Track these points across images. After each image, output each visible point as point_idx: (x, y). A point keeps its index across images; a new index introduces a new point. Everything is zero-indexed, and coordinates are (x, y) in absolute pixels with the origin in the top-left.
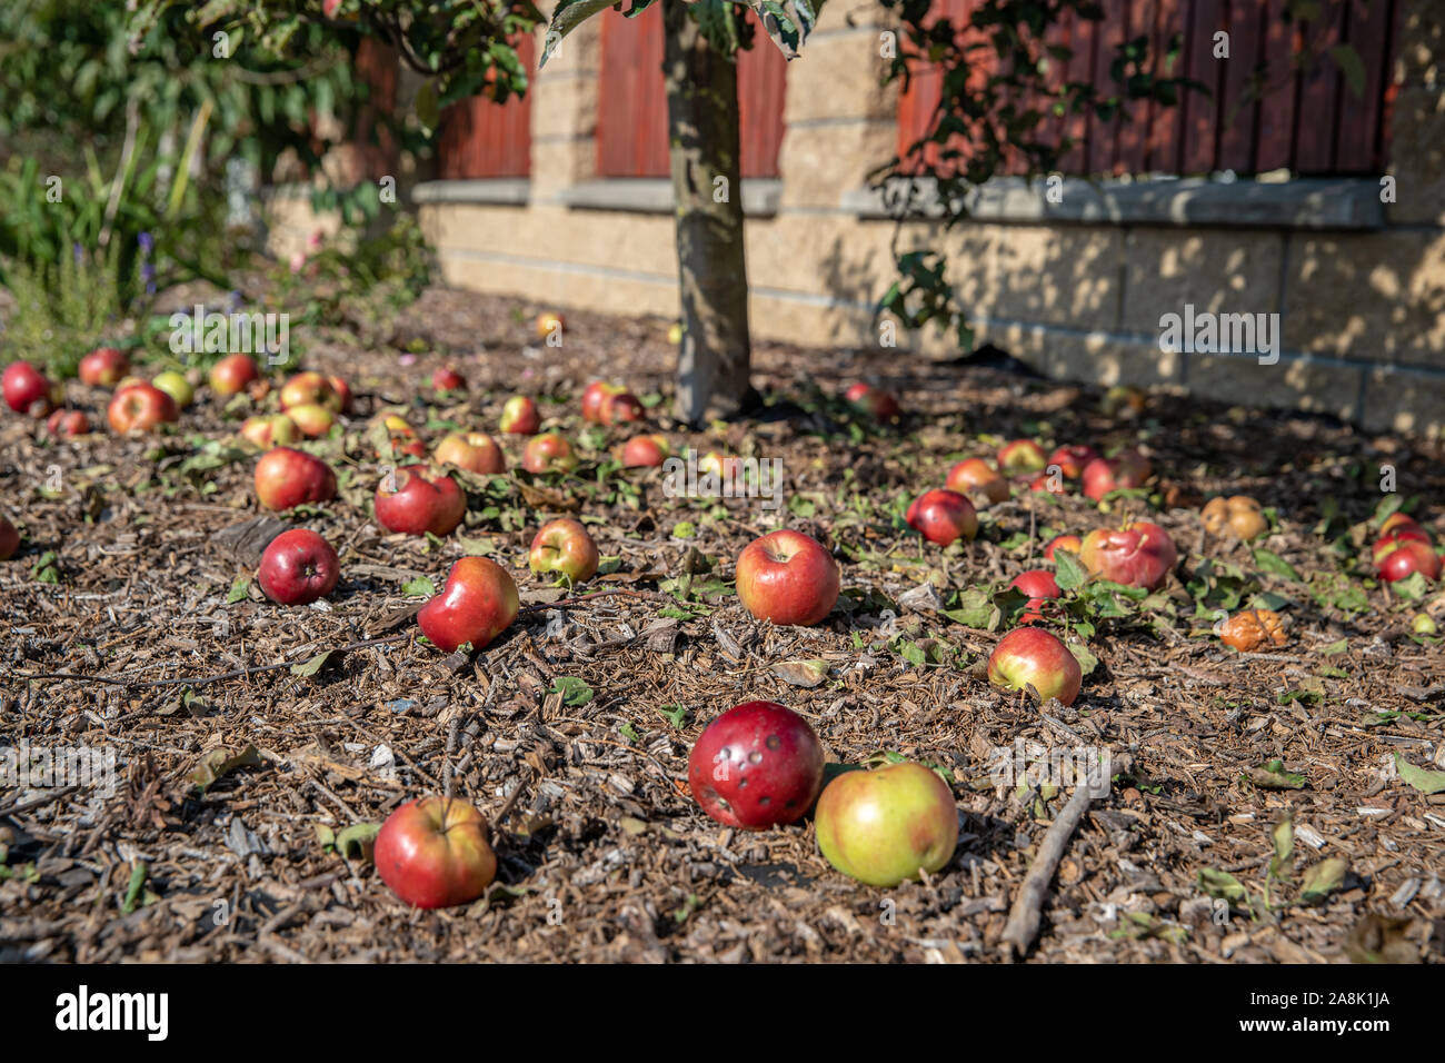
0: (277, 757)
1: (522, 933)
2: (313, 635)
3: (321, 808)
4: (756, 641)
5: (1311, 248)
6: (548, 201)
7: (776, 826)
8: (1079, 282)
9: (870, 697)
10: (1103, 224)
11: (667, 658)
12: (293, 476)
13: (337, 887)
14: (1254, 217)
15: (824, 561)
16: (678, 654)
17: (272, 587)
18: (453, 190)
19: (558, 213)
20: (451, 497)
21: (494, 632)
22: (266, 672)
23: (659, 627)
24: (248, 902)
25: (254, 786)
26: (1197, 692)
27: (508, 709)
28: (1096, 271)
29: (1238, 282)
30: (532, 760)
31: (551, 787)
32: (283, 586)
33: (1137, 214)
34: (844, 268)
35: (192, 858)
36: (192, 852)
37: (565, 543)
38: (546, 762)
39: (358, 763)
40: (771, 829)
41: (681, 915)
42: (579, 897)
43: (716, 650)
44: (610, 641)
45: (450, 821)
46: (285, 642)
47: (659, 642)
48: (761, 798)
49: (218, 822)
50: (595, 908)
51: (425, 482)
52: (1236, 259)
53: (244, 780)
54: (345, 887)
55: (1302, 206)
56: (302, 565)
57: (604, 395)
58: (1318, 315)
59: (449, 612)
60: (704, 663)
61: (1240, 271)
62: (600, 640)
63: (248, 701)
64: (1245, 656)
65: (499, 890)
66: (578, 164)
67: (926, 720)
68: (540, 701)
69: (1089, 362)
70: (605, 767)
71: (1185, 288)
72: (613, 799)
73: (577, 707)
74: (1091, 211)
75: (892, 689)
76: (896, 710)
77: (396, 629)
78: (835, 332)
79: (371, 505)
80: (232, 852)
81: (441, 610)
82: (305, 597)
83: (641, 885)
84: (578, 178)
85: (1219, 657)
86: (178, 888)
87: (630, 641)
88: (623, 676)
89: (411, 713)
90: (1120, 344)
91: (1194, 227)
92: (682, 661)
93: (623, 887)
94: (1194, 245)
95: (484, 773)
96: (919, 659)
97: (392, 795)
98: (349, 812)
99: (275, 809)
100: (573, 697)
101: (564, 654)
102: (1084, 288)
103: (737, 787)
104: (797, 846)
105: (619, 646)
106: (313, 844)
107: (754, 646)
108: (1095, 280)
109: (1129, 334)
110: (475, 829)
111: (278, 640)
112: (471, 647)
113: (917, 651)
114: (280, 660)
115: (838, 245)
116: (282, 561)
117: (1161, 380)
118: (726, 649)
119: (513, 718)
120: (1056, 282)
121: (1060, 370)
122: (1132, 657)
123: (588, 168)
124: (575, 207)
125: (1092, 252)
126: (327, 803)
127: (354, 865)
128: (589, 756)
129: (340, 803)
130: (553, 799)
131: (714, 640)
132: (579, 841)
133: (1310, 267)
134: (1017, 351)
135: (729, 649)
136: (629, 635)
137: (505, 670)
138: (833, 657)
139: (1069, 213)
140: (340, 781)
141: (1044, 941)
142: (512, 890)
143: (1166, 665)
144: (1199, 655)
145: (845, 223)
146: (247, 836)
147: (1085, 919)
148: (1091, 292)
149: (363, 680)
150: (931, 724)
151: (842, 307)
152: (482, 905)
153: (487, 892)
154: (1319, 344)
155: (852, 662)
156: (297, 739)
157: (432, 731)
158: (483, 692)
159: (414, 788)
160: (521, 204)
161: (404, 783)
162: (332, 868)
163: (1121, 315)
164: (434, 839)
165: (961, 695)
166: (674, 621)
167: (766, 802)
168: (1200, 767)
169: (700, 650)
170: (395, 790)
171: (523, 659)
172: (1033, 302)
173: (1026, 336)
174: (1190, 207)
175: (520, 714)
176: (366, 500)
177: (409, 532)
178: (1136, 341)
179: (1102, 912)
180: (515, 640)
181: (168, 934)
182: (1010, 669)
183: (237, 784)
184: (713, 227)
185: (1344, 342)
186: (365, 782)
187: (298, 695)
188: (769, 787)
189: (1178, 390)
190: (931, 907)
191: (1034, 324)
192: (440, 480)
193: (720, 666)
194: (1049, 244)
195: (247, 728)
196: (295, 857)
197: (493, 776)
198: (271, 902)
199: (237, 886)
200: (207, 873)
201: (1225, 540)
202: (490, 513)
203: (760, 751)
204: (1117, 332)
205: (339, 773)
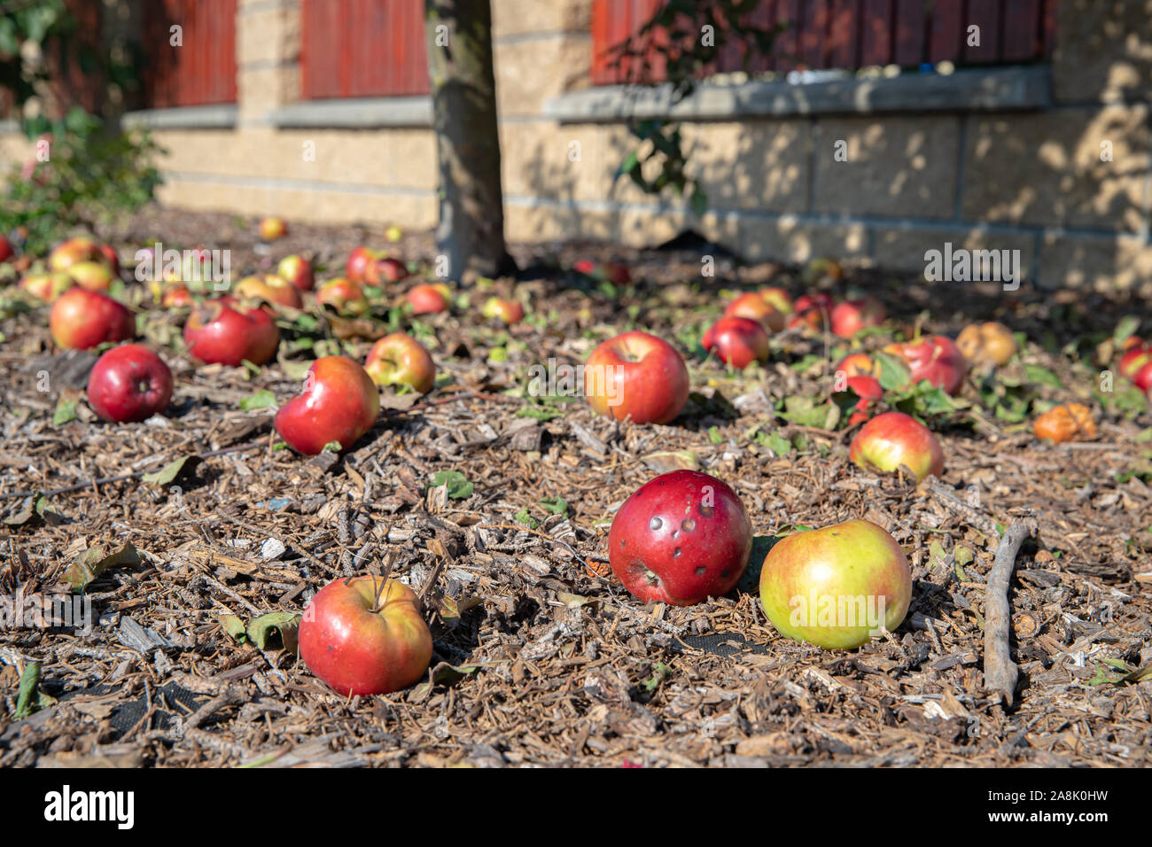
0: (155, 557)
1: (481, 713)
2: (158, 447)
3: (216, 603)
4: (619, 437)
5: (984, 127)
6: (257, 124)
7: (709, 598)
8: (769, 170)
9: (746, 484)
10: (792, 116)
11: (533, 456)
12: (93, 317)
13: (257, 677)
14: (934, 102)
15: (674, 361)
16: (544, 452)
17: (103, 405)
18: (162, 117)
19: (267, 134)
20: (264, 328)
21: (359, 432)
22: (112, 483)
23: (521, 427)
24: (162, 697)
25: (135, 585)
26: (1035, 476)
27: (391, 504)
28: (785, 159)
29: (919, 163)
30: (435, 547)
31: (459, 574)
32: (117, 402)
33: (824, 105)
34: (545, 171)
35: (87, 657)
36: (84, 651)
37: (402, 358)
38: (450, 548)
39: (250, 555)
40: (705, 601)
41: (650, 684)
42: (535, 672)
43: (579, 448)
44: (472, 441)
45: (382, 601)
46: (128, 456)
47: (524, 441)
48: (698, 567)
49: (103, 622)
50: (557, 681)
51: (235, 313)
52: (915, 142)
53: (124, 580)
54: (267, 678)
55: (979, 90)
56: (136, 380)
57: (368, 260)
58: (994, 187)
59: (311, 412)
60: (570, 460)
61: (921, 151)
62: (462, 440)
63: (100, 509)
64: (1065, 446)
65: (443, 669)
66: (285, 87)
67: (812, 500)
68: (423, 494)
69: (783, 242)
70: (510, 552)
71: (869, 171)
72: (534, 579)
73: (460, 500)
74: (780, 105)
75: (766, 475)
76: (776, 494)
77: (247, 438)
78: (540, 228)
79: (180, 342)
80: (131, 648)
81: (303, 411)
82: (138, 414)
83: (598, 657)
84: (285, 101)
85: (1042, 448)
86: (75, 688)
87: (494, 441)
88: (493, 474)
89: (290, 509)
90: (810, 224)
91: (878, 114)
92: (547, 459)
93: (581, 660)
94: (875, 132)
95: (386, 561)
96: (784, 447)
97: (291, 587)
98: (249, 605)
99: (167, 605)
100: (455, 490)
101: (430, 454)
102: (774, 176)
103: (671, 556)
104: (737, 616)
105: (483, 446)
106: (220, 637)
107: (618, 443)
108: (785, 167)
109: (817, 215)
110: (410, 606)
111: (118, 455)
112: (338, 447)
113: (781, 442)
114: (127, 471)
115: (540, 149)
116: (114, 378)
117: (850, 255)
118: (590, 446)
119: (399, 511)
120: (748, 172)
121: (754, 251)
122: (961, 451)
123: (294, 92)
124: (284, 128)
125: (781, 142)
126: (223, 598)
127: (273, 656)
128: (491, 543)
129: (237, 597)
130: (465, 585)
131: (575, 439)
132: (513, 619)
133: (983, 146)
134: (713, 236)
135: (593, 445)
136: (491, 435)
137: (378, 468)
138: (699, 449)
139: (760, 108)
140: (233, 575)
141: (1024, 693)
142: (459, 669)
143: (994, 456)
144: (1023, 446)
145: (547, 128)
146: (146, 632)
147: (1055, 667)
148: (781, 179)
149: (223, 487)
150: (816, 504)
151: (546, 206)
152: (425, 688)
153: (431, 672)
154: (994, 214)
155: (719, 454)
156: (174, 538)
157: (318, 525)
158: (358, 488)
159: (315, 579)
160: (229, 128)
161: (302, 575)
162: (248, 660)
163: (811, 197)
164: (369, 618)
165: (839, 477)
166: (534, 421)
167: (702, 571)
168: (1079, 536)
169: (564, 447)
170: (295, 583)
171: (393, 456)
172: (727, 191)
173: (721, 222)
174: (873, 96)
175: (405, 508)
176: (172, 336)
177: (224, 363)
178: (825, 221)
179: (1073, 662)
180: (380, 441)
181: (82, 733)
182: (878, 452)
183: (117, 585)
184: (470, 95)
185: (1017, 210)
186: (260, 575)
187: (157, 503)
188: (705, 554)
189: (866, 263)
190: (901, 664)
191: (730, 209)
192: (252, 311)
193: (587, 462)
194: (741, 138)
195: (113, 532)
196: (205, 652)
197: (396, 566)
198: (187, 696)
199: (146, 681)
200: (106, 671)
201: (980, 364)
202: (303, 344)
203: (693, 517)
204: (807, 213)
205: (230, 568)
